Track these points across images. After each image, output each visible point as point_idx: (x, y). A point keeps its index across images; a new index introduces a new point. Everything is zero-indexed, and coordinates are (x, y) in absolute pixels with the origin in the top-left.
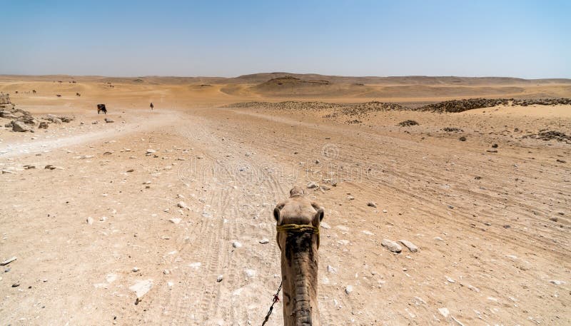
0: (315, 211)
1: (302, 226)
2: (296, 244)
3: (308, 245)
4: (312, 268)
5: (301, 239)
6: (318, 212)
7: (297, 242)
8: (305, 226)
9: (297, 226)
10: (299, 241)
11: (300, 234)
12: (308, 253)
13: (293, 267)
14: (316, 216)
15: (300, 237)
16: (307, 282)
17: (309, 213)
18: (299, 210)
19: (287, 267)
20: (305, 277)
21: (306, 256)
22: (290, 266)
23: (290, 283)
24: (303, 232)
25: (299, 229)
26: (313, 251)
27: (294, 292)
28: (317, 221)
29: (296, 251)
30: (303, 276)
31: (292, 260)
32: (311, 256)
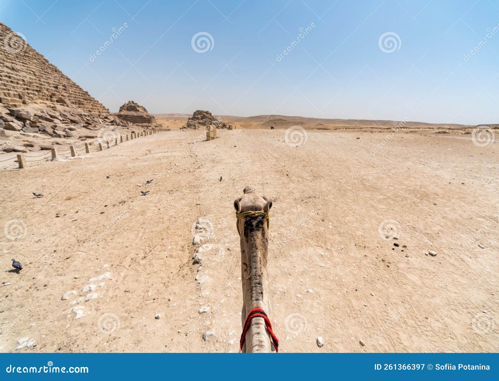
0: (265, 202)
1: (256, 212)
2: (252, 225)
3: (261, 226)
4: (264, 243)
5: (256, 222)
6: (268, 203)
7: (253, 224)
8: (259, 212)
9: (253, 212)
10: (254, 223)
11: (254, 218)
12: (261, 232)
13: (250, 243)
14: (267, 205)
15: (255, 220)
16: (259, 254)
17: (262, 203)
18: (254, 201)
19: (245, 243)
20: (258, 250)
21: (259, 234)
22: (247, 242)
23: (247, 255)
24: (257, 217)
25: (254, 214)
26: (265, 230)
27: (250, 261)
28: (267, 210)
29: (252, 230)
30: (257, 249)
31: (249, 238)
32: (263, 234)
